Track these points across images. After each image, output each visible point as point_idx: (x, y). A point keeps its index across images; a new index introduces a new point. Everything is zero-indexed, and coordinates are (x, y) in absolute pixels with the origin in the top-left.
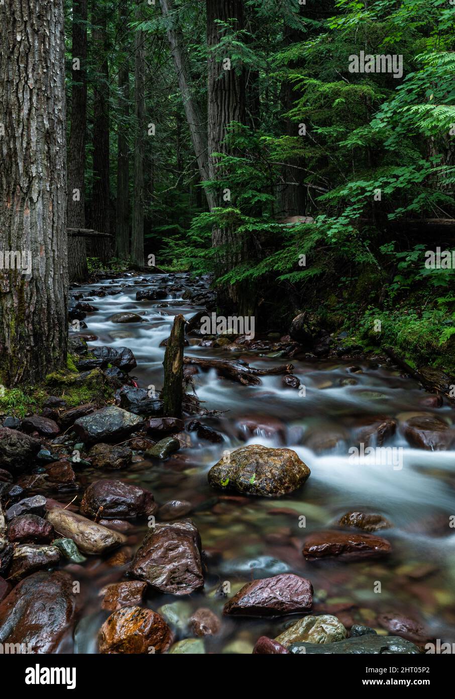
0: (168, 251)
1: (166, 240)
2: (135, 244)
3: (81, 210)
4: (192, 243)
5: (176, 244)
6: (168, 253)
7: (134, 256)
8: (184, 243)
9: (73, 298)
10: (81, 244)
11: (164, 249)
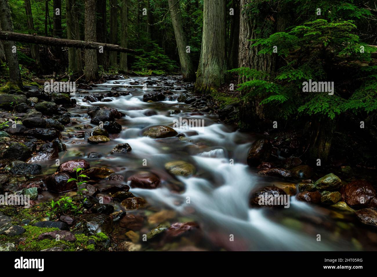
0: (139, 63)
1: (137, 57)
2: (122, 58)
3: (94, 35)
4: (151, 60)
5: (143, 60)
6: (139, 64)
7: (122, 65)
8: (147, 60)
9: (97, 98)
10: (94, 57)
11: (136, 62)
